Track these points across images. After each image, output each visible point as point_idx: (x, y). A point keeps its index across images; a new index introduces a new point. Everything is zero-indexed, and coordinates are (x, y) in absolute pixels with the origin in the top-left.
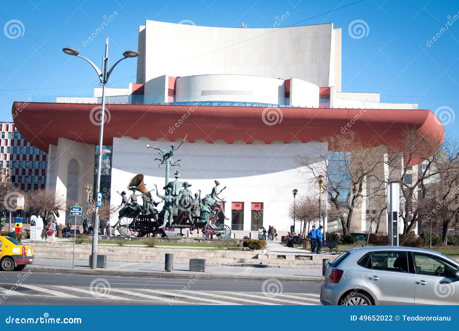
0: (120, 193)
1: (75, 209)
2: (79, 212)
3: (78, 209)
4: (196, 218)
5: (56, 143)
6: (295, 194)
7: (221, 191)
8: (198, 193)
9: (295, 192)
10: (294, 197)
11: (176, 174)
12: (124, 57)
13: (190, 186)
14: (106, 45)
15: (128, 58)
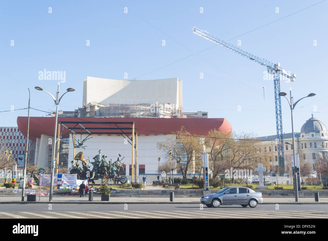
0: (71, 161)
1: (41, 170)
2: (43, 171)
3: (43, 170)
4: (110, 173)
5: (40, 137)
6: (159, 160)
7: (122, 159)
8: (110, 160)
9: (159, 159)
10: (159, 161)
11: (100, 151)
12: (67, 91)
13: (106, 157)
14: (58, 85)
15: (70, 92)
